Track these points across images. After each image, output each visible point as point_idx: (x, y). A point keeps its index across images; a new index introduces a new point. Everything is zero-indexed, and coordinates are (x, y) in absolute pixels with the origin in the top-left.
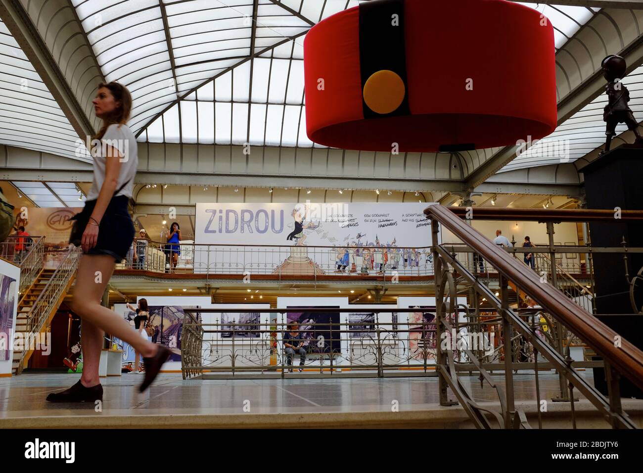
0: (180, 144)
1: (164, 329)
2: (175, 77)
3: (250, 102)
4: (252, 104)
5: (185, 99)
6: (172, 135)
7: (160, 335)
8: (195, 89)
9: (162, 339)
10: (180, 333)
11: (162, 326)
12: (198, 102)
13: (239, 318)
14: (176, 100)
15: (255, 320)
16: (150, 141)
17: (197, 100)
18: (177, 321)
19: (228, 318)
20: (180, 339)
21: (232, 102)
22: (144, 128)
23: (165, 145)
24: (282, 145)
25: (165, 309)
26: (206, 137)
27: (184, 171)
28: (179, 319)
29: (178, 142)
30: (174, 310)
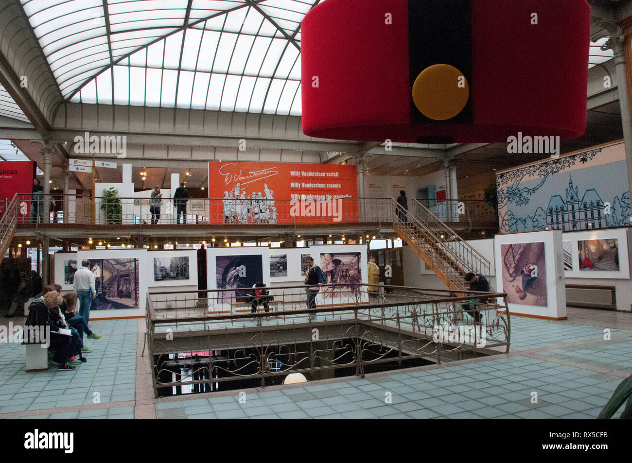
0: (112, 105)
1: (105, 280)
2: (109, 43)
3: (179, 69)
4: (181, 71)
5: (118, 63)
6: (105, 97)
7: (101, 285)
8: (128, 55)
9: (103, 290)
10: (120, 284)
11: (102, 277)
12: (131, 67)
13: (170, 263)
14: (109, 65)
15: (184, 264)
16: (84, 102)
17: (129, 65)
18: (116, 273)
19: (160, 263)
20: (120, 289)
21: (163, 68)
22: (78, 89)
23: (98, 107)
24: (207, 109)
25: (105, 262)
26: (137, 99)
27: (116, 130)
28: (118, 271)
29: (111, 103)
30: (113, 263)
